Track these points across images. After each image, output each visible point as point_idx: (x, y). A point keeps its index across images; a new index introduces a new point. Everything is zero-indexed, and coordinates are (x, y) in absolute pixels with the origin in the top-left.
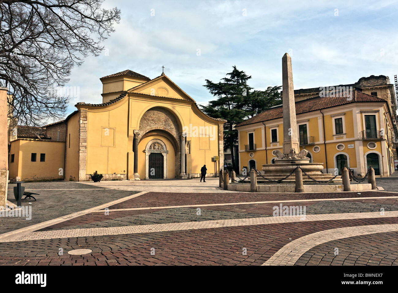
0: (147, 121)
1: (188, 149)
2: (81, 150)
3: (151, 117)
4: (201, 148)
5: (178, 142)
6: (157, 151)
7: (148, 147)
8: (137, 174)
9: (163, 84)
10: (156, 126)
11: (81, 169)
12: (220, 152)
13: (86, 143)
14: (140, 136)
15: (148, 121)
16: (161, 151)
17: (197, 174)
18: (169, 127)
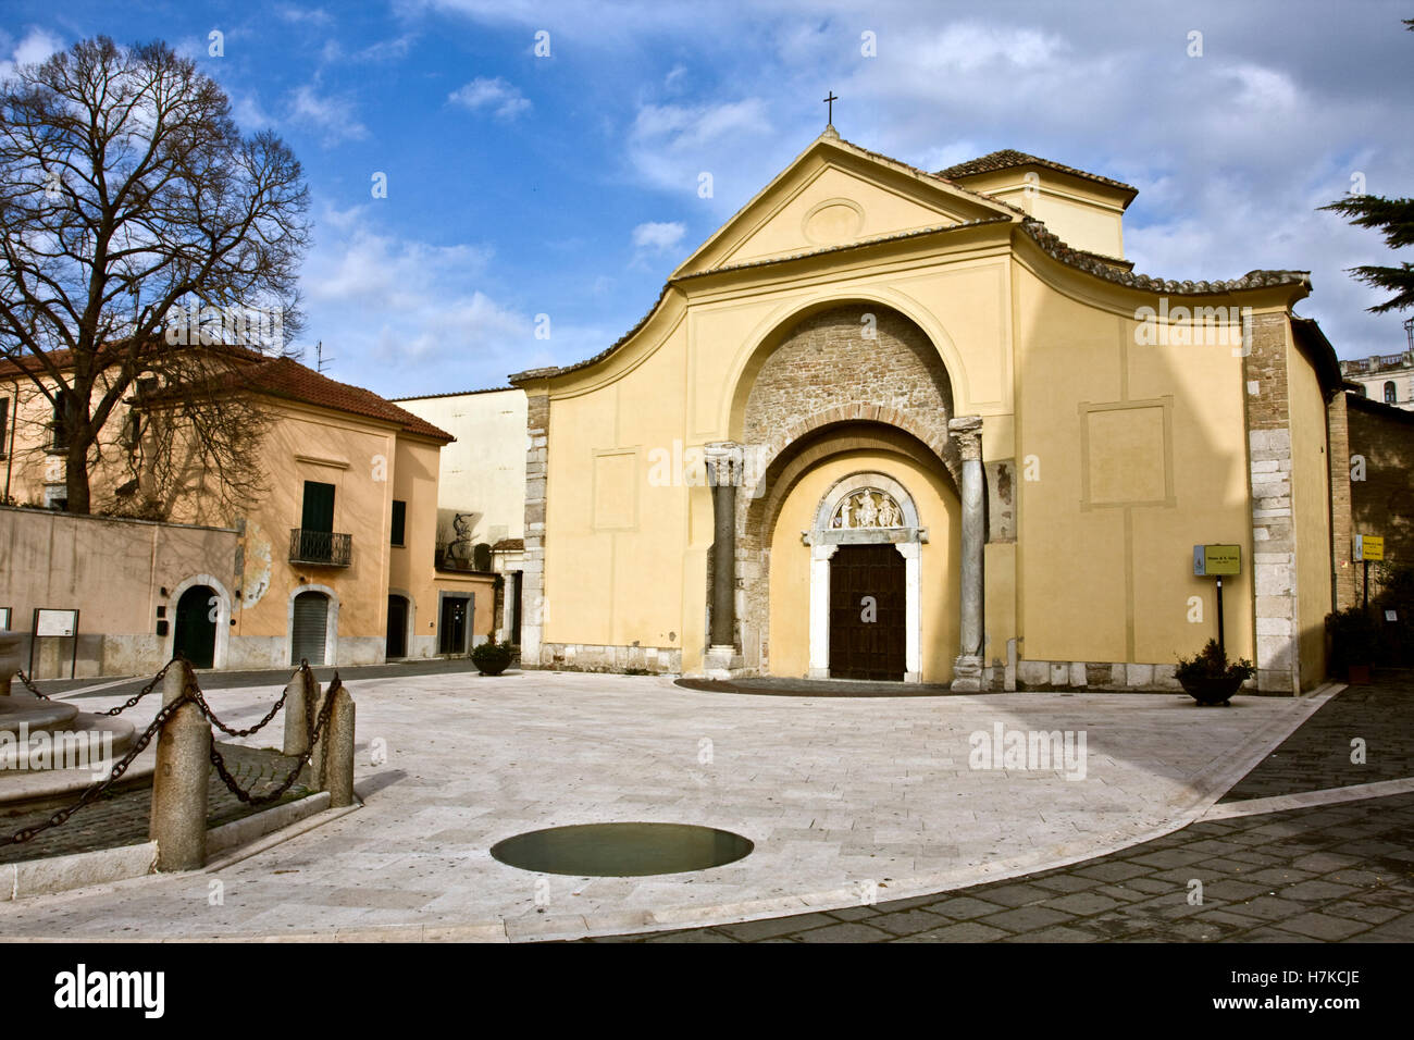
0: (787, 393)
1: (1011, 508)
2: (527, 549)
3: (806, 366)
4: (1095, 500)
6: (869, 533)
7: (827, 517)
9: (833, 182)
10: (830, 407)
11: (526, 621)
12: (1258, 513)
15: (791, 390)
16: (892, 535)
17: (1064, 667)
18: (901, 398)
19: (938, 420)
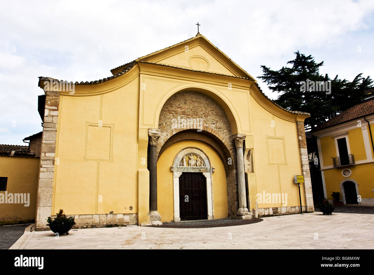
0: (173, 115)
1: (250, 163)
2: (43, 166)
3: (181, 108)
4: (271, 162)
5: (231, 152)
6: (194, 169)
7: (178, 162)
8: (155, 213)
9: (199, 50)
11: (41, 205)
12: (304, 168)
13: (54, 152)
14: (162, 142)
15: (175, 115)
16: (202, 169)
17: (268, 209)
18: (213, 125)
19: (224, 134)
